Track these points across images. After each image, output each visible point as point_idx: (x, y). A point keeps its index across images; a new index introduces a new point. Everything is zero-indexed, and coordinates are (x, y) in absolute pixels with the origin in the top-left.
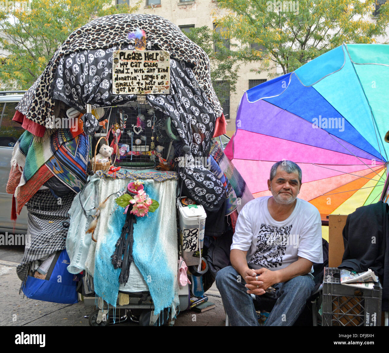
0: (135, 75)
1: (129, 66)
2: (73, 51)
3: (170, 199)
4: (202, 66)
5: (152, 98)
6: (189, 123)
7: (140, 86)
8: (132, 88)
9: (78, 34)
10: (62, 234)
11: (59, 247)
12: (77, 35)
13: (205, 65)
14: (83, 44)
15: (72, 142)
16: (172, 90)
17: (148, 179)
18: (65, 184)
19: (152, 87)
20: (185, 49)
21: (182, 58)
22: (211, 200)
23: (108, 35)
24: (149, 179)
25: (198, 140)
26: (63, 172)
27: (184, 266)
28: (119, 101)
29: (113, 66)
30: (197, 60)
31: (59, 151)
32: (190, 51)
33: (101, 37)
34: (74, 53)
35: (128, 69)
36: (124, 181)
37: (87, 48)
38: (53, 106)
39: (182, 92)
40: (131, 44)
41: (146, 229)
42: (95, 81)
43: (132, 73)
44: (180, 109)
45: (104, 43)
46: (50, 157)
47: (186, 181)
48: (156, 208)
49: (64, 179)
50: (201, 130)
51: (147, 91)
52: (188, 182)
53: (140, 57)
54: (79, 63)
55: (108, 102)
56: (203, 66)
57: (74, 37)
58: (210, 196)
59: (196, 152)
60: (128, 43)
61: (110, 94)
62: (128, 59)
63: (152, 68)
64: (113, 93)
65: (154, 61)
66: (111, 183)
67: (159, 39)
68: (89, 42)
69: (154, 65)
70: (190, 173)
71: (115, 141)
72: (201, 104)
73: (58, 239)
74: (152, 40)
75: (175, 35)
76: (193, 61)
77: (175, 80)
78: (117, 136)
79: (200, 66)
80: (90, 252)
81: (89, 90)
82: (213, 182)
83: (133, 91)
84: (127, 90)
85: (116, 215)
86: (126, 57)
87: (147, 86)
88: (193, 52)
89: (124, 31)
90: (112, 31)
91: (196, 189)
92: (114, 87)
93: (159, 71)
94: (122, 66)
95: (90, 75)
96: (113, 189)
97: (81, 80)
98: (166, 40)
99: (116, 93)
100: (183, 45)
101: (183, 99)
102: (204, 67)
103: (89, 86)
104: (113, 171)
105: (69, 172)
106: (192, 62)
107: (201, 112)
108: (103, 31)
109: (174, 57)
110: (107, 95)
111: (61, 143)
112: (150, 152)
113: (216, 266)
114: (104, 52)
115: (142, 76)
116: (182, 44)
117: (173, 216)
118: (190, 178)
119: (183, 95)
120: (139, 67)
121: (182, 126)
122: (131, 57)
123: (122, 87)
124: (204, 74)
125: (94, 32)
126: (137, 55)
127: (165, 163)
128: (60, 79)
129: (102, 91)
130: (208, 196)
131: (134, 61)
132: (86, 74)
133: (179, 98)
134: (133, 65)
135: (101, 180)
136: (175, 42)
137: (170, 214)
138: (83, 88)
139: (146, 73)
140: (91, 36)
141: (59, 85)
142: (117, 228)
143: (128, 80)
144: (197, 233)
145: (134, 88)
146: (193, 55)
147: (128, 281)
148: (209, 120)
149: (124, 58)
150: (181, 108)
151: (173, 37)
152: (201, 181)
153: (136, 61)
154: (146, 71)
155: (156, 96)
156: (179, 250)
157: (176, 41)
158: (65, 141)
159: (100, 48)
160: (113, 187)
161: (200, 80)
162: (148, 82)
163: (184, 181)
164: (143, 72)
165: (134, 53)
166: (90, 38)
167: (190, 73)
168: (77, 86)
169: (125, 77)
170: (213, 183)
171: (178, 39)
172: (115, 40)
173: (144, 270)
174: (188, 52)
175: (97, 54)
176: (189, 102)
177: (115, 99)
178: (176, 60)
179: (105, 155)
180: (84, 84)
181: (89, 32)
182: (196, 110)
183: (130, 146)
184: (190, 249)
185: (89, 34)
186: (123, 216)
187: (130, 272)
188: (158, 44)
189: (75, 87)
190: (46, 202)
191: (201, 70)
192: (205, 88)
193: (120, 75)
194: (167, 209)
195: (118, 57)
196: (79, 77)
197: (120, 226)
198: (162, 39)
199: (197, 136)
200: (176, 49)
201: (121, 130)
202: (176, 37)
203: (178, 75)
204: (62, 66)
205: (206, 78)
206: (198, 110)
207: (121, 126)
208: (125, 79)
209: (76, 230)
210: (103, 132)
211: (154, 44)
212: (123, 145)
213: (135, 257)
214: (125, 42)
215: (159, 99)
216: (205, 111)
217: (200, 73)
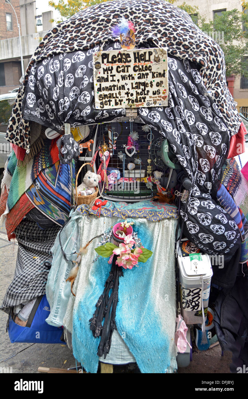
0: (122, 83)
1: (114, 72)
2: (46, 56)
3: (167, 244)
4: (213, 65)
5: (145, 113)
6: (193, 146)
7: (130, 97)
8: (120, 101)
9: (54, 33)
10: (44, 276)
11: (40, 293)
12: (53, 35)
13: (217, 64)
14: (59, 46)
15: (51, 169)
16: (171, 101)
17: (139, 217)
18: (47, 217)
19: (145, 98)
20: (189, 43)
21: (185, 56)
22: (221, 248)
23: (90, 31)
24: (141, 218)
25: (205, 168)
26: (44, 203)
27: (183, 328)
28: (104, 117)
29: (94, 73)
30: (205, 58)
31: (38, 178)
32: (197, 45)
33: (81, 35)
34: (47, 58)
35: (113, 76)
36: (110, 220)
37: (62, 51)
38: (26, 126)
39: (184, 103)
40: (118, 41)
41: (136, 282)
42: (72, 93)
43: (118, 80)
44: (180, 128)
45: (85, 42)
46: (29, 186)
47: (188, 223)
48: (147, 258)
49: (46, 211)
50: (210, 154)
51: (139, 103)
52: (190, 224)
53: (129, 59)
54: (52, 72)
55: (90, 120)
56: (215, 65)
57: (49, 38)
58: (219, 244)
59: (202, 182)
60: (114, 40)
61: (92, 109)
62: (113, 62)
63: (144, 73)
64: (96, 108)
65: (146, 63)
66: (94, 221)
67: (156, 32)
68: (65, 43)
69: (147, 68)
70: (193, 213)
71: (103, 166)
72: (210, 119)
73: (39, 282)
74: (145, 34)
75: (177, 24)
76: (200, 60)
77: (175, 87)
78: (105, 159)
79: (211, 66)
80: (69, 308)
81: (65, 107)
82: (224, 225)
83: (121, 104)
84: (113, 103)
85: (99, 263)
86: (110, 60)
87: (139, 97)
88: (201, 46)
89: (109, 25)
90: (95, 26)
91: (200, 235)
92: (97, 100)
93: (153, 77)
94: (106, 73)
95: (66, 86)
96: (97, 230)
97: (55, 94)
98: (165, 33)
99: (99, 108)
100: (188, 37)
101: (186, 114)
102: (215, 67)
103: (65, 101)
104: (99, 206)
105: (50, 204)
106: (198, 60)
107: (210, 130)
108: (83, 27)
109: (175, 55)
110: (89, 111)
111: (40, 169)
112: (146, 178)
113: (224, 328)
114: (84, 54)
115: (132, 84)
116: (186, 35)
117: (171, 266)
118: (193, 219)
119: (186, 108)
120: (128, 71)
121: (184, 150)
122: (117, 59)
123: (107, 99)
124: (216, 76)
125: (73, 29)
126: (124, 57)
127: (165, 193)
128: (31, 93)
129: (81, 107)
130: (216, 244)
131: (120, 65)
132: (60, 86)
133: (180, 112)
134: (119, 70)
135: (83, 217)
136: (177, 34)
137: (167, 263)
138: (57, 103)
139: (137, 80)
140: (68, 35)
141: (29, 101)
142: (101, 278)
143: (114, 90)
144: (200, 293)
145: (122, 100)
146: (201, 51)
147: (110, 352)
148: (220, 141)
149: (108, 62)
150: (182, 125)
151: (174, 27)
152: (207, 224)
153: (123, 64)
154: (136, 77)
155: (150, 109)
156: (177, 307)
157: (178, 32)
158: (44, 167)
159: (79, 50)
160: (98, 227)
161: (210, 85)
162: (139, 91)
163: (185, 223)
164: (133, 78)
165: (120, 53)
166: (67, 37)
167: (196, 76)
168: (50, 102)
169: (110, 86)
170: (223, 227)
171: (182, 29)
172: (98, 37)
173: (130, 339)
174: (194, 46)
175: (75, 57)
176: (193, 116)
177: (98, 116)
178: (177, 58)
179: (89, 186)
180: (59, 99)
181: (67, 29)
182: (203, 128)
183: (121, 171)
184: (191, 308)
185: (67, 31)
186: (107, 265)
187: (112, 341)
188: (152, 38)
189: (49, 103)
190: (33, 231)
191: (211, 71)
192: (217, 95)
193: (104, 84)
194: (163, 257)
195: (100, 60)
196: (51, 90)
197: (104, 278)
198: (159, 31)
199: (204, 163)
200: (177, 44)
201: (110, 152)
202: (179, 27)
203: (180, 79)
204: (33, 76)
205: (219, 81)
206: (206, 127)
207: (111, 147)
208: (111, 90)
209: (55, 276)
210: (88, 156)
211: (148, 40)
212: (113, 171)
213: (118, 323)
214: (109, 40)
215: (153, 114)
216: (216, 129)
217: (210, 75)
